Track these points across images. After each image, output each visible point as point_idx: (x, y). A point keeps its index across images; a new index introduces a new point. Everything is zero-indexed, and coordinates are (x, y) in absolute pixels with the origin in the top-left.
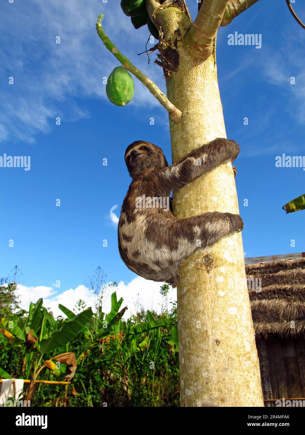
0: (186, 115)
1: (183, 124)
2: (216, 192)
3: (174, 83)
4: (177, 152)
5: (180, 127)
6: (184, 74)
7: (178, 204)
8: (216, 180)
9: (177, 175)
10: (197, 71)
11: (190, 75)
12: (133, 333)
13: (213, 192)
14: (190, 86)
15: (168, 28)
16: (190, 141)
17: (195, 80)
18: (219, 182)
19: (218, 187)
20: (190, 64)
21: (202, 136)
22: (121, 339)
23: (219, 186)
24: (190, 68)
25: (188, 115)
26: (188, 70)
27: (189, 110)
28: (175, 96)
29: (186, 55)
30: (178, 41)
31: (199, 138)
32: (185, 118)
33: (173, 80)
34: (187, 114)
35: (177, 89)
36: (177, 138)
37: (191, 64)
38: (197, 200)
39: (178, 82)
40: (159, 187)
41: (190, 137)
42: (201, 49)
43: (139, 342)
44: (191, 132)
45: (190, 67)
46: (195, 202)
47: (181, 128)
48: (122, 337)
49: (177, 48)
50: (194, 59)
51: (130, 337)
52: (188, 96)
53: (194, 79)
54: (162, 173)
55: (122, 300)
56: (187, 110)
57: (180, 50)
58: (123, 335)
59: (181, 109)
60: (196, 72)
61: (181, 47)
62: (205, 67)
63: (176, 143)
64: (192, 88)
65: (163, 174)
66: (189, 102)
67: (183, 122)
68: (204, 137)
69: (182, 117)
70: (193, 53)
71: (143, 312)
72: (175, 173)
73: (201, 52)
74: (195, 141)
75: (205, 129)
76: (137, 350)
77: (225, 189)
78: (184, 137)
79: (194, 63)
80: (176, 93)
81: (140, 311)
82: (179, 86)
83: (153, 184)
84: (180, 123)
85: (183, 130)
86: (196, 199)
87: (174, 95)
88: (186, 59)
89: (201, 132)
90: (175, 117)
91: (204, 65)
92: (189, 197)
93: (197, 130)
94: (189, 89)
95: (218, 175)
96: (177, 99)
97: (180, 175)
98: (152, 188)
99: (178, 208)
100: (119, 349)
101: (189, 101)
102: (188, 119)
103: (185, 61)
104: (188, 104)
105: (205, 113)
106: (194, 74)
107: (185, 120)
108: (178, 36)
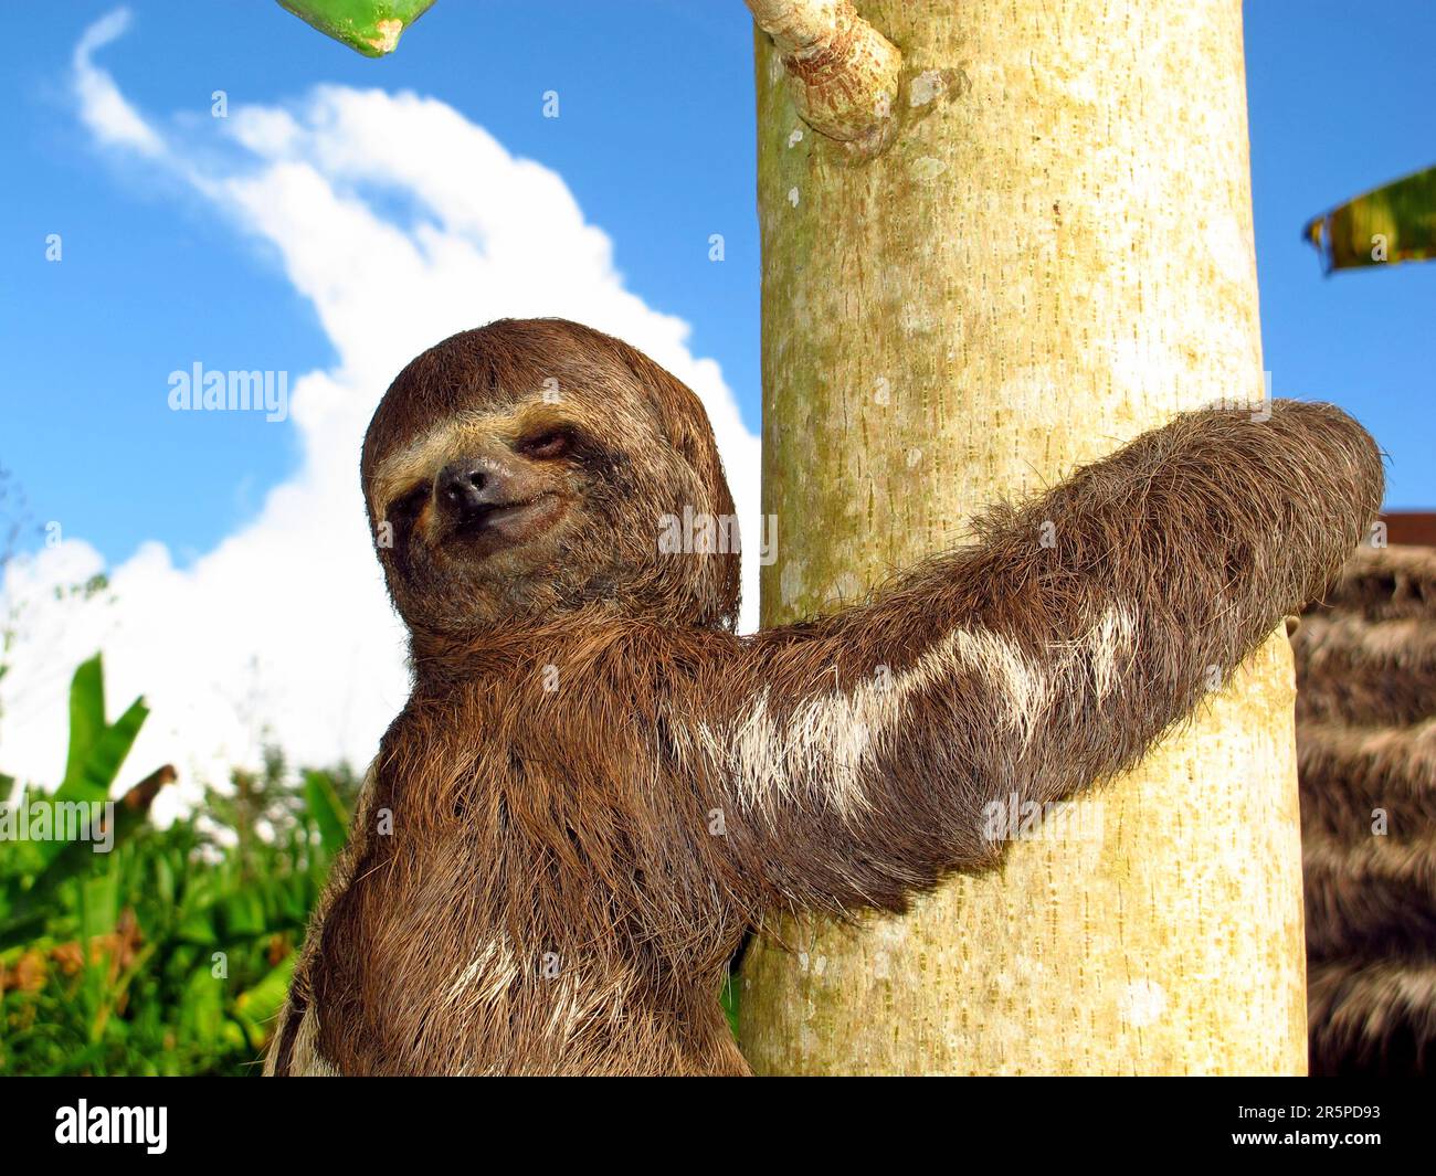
0: (942, 105)
1: (909, 188)
2: (1163, 939)
4: (824, 454)
5: (872, 210)
7: (805, 984)
8: (1166, 817)
9: (846, 792)
12: (202, 932)
13: (1137, 941)
16: (963, 380)
18: (1188, 829)
19: (1180, 882)
21: (1077, 343)
22: (123, 969)
23: (1187, 874)
25: (957, 109)
31: (1044, 369)
32: (924, 124)
34: (954, 95)
36: (832, 313)
38: (992, 995)
40: (668, 866)
41: (959, 339)
43: (238, 985)
44: (978, 296)
46: (975, 1015)
47: (882, 220)
48: (129, 958)
51: (183, 958)
54: (704, 730)
55: (138, 712)
58: (137, 946)
63: (828, 355)
65: (711, 745)
67: (902, 166)
68: (1087, 358)
71: (275, 768)
72: (824, 774)
74: (1004, 391)
75: (1102, 268)
76: (221, 1040)
77: (1233, 889)
78: (911, 324)
81: (255, 766)
83: (605, 826)
84: (878, 169)
85: (900, 249)
86: (978, 983)
89: (1064, 305)
90: (843, 108)
92: (918, 946)
93: (1029, 279)
95: (1189, 764)
97: (874, 800)
98: (602, 860)
99: (811, 1024)
100: (105, 1035)
102: (955, 142)
105: (1112, 99)
107: (928, 150)
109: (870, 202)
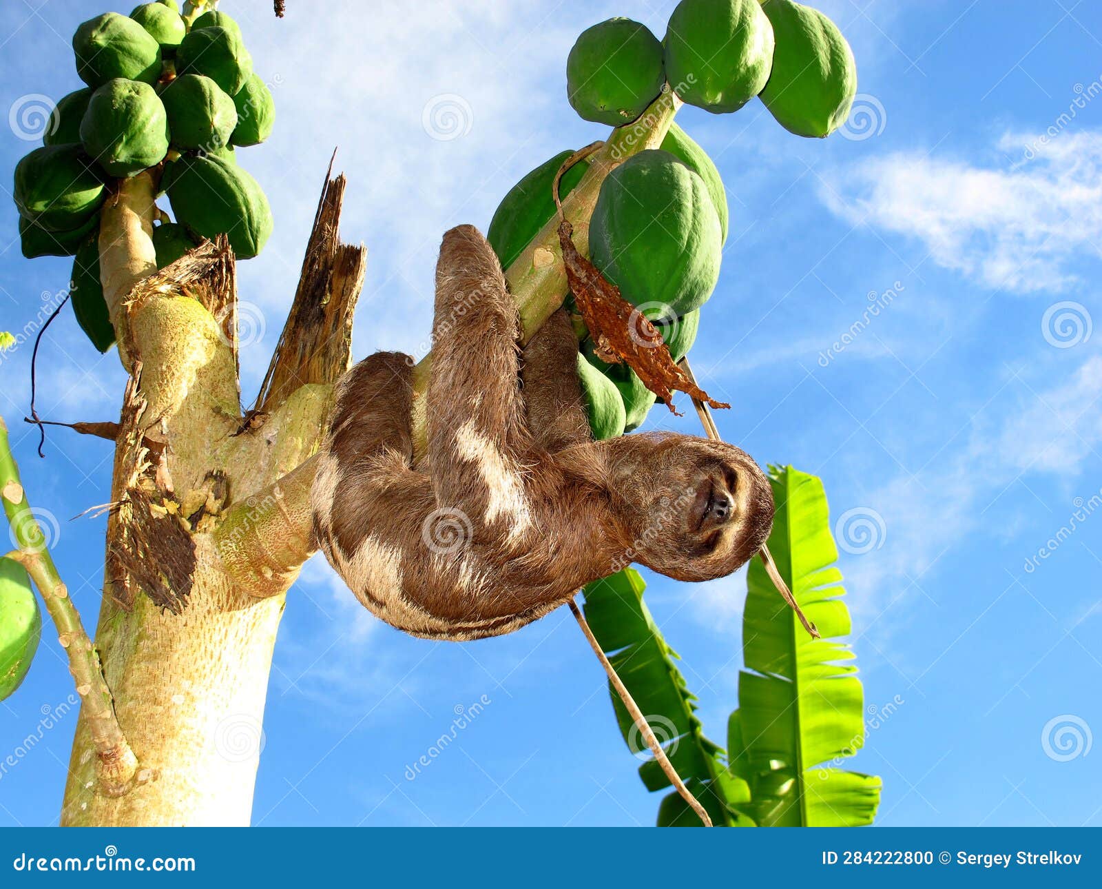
0: (150, 782)
1: (131, 809)
3: (140, 638)
6: (186, 625)
10: (227, 631)
11: (202, 636)
14: (190, 676)
15: (163, 380)
17: (212, 658)
20: (216, 598)
24: (209, 612)
25: (155, 785)
26: (200, 618)
27: (163, 765)
28: (129, 683)
29: (212, 566)
30: (208, 512)
32: (142, 788)
33: (140, 624)
34: (155, 779)
35: (143, 665)
37: (219, 601)
39: (156, 643)
42: (269, 574)
45: (212, 609)
49: (195, 532)
50: (234, 588)
52: (173, 711)
53: (208, 656)
56: (159, 761)
57: (202, 540)
59: (136, 747)
60: (223, 631)
61: (208, 535)
62: (254, 624)
64: (194, 686)
66: (173, 732)
67: (130, 801)
69: (134, 779)
70: (238, 575)
73: (266, 580)
79: (227, 603)
80: (135, 677)
82: (153, 657)
84: (121, 800)
87: (125, 679)
88: (208, 580)
90: (114, 776)
91: (254, 617)
94: (186, 684)
96: (132, 699)
101: (173, 728)
102: (152, 796)
103: (205, 584)
104: (169, 741)
106: (216, 638)
107: (142, 797)
108: (212, 495)
109: (115, 812)
